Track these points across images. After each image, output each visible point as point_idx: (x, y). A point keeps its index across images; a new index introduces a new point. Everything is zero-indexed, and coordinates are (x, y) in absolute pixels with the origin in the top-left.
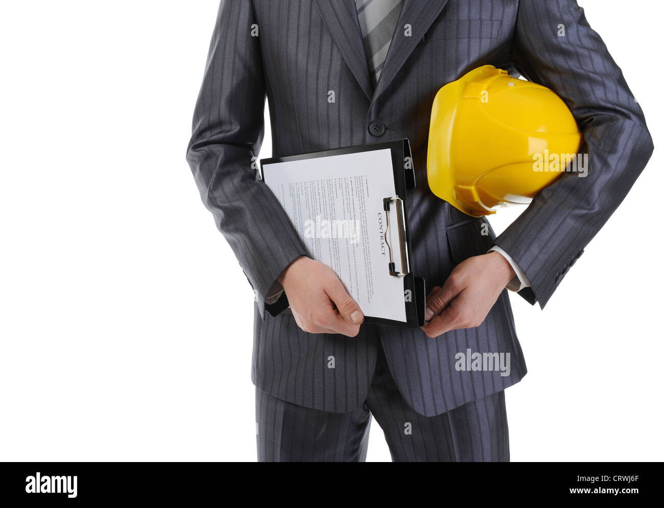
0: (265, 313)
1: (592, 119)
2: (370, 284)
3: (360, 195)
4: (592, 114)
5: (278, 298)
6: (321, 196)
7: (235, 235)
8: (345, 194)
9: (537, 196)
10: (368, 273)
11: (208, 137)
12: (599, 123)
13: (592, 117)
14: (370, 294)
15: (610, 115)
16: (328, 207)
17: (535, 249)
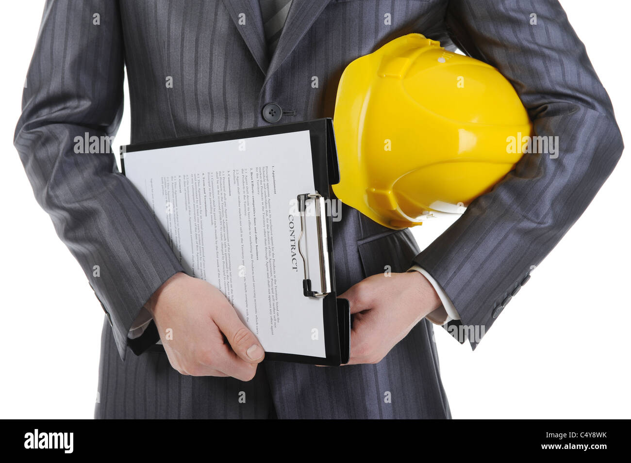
0: (125, 351)
1: (546, 108)
2: (274, 308)
3: (263, 192)
4: (546, 101)
5: (143, 330)
6: (207, 194)
7: (87, 246)
8: (241, 191)
9: (472, 204)
10: (271, 295)
11: (45, 114)
12: (555, 113)
13: (545, 105)
14: (273, 321)
15: (568, 103)
16: (217, 208)
17: (467, 270)
